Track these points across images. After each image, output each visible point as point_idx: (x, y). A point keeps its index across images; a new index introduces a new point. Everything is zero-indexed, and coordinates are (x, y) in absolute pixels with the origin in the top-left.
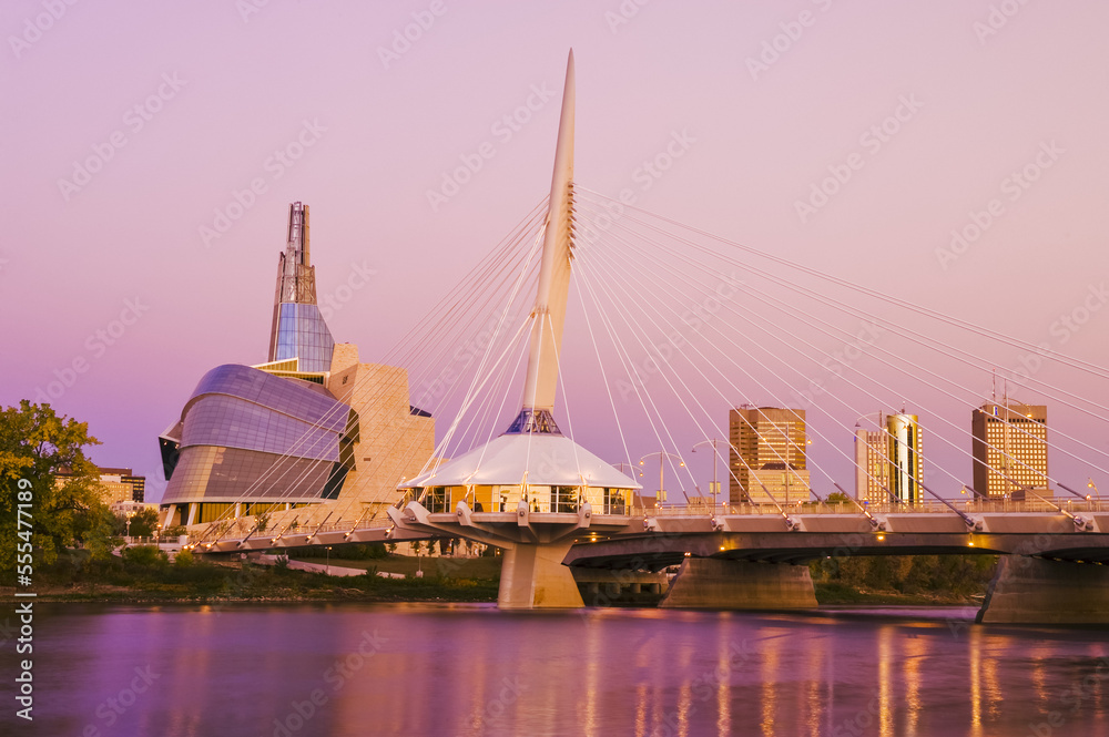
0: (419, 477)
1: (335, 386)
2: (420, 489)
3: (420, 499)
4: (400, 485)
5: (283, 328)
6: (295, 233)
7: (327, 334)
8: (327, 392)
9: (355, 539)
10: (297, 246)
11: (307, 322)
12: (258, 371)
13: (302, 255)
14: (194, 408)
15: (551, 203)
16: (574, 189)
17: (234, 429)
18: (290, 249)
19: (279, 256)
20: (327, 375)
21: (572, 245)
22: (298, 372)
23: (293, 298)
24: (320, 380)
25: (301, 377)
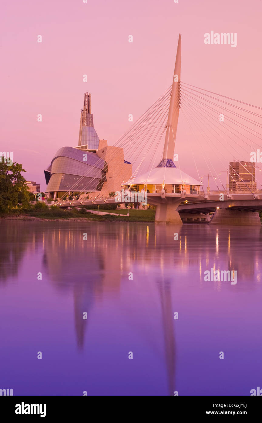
0: (128, 181)
1: (100, 154)
2: (129, 186)
3: (129, 189)
4: (122, 184)
5: (83, 135)
7: (97, 136)
8: (97, 156)
9: (107, 202)
12: (75, 149)
15: (173, 88)
16: (181, 83)
20: (97, 150)
21: (180, 103)
22: (88, 149)
23: (86, 125)
24: (95, 152)
25: (89, 151)
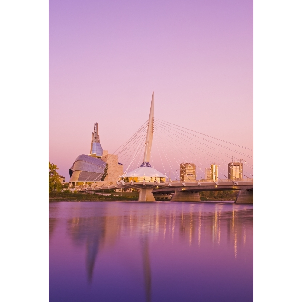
0: (123, 175)
1: (104, 159)
2: (123, 178)
3: (123, 180)
4: (119, 177)
5: (93, 147)
6: (95, 129)
7: (102, 148)
8: (102, 160)
9: (109, 188)
10: (96, 131)
11: (98, 146)
12: (88, 156)
13: (97, 133)
14: (76, 163)
15: (149, 121)
16: (154, 120)
17: (84, 167)
18: (94, 132)
19: (92, 133)
20: (102, 157)
21: (153, 129)
22: (96, 156)
23: (95, 141)
24: (100, 158)
25: (97, 157)
